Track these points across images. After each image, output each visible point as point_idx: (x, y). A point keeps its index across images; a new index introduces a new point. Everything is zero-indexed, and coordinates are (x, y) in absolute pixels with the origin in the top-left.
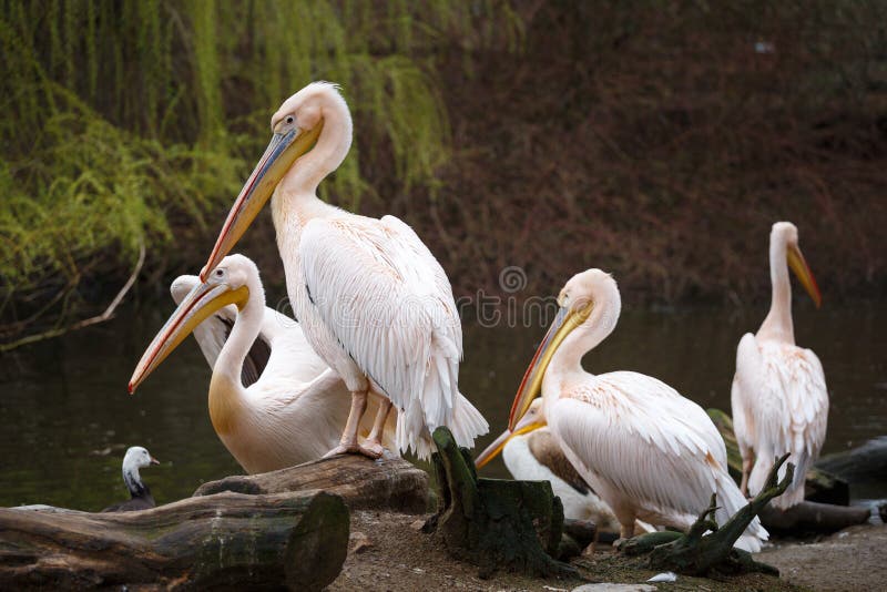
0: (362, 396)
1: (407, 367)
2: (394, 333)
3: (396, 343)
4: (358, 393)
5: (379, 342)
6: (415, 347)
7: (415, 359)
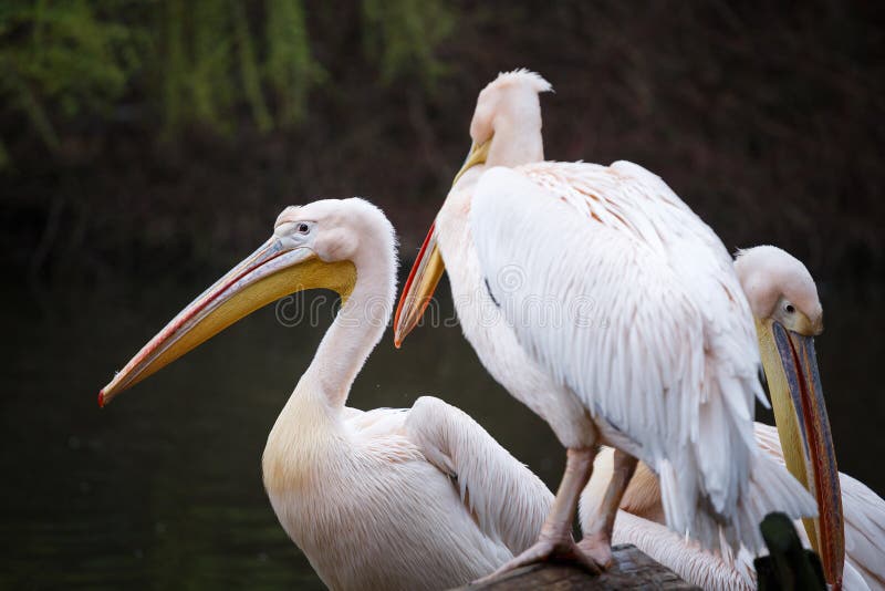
0: (586, 455)
1: (665, 391)
2: (639, 333)
3: (644, 351)
4: (579, 450)
5: (613, 352)
6: (678, 356)
7: (678, 377)
